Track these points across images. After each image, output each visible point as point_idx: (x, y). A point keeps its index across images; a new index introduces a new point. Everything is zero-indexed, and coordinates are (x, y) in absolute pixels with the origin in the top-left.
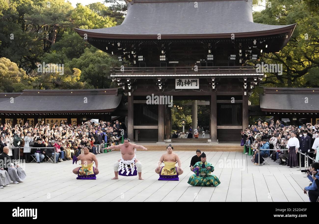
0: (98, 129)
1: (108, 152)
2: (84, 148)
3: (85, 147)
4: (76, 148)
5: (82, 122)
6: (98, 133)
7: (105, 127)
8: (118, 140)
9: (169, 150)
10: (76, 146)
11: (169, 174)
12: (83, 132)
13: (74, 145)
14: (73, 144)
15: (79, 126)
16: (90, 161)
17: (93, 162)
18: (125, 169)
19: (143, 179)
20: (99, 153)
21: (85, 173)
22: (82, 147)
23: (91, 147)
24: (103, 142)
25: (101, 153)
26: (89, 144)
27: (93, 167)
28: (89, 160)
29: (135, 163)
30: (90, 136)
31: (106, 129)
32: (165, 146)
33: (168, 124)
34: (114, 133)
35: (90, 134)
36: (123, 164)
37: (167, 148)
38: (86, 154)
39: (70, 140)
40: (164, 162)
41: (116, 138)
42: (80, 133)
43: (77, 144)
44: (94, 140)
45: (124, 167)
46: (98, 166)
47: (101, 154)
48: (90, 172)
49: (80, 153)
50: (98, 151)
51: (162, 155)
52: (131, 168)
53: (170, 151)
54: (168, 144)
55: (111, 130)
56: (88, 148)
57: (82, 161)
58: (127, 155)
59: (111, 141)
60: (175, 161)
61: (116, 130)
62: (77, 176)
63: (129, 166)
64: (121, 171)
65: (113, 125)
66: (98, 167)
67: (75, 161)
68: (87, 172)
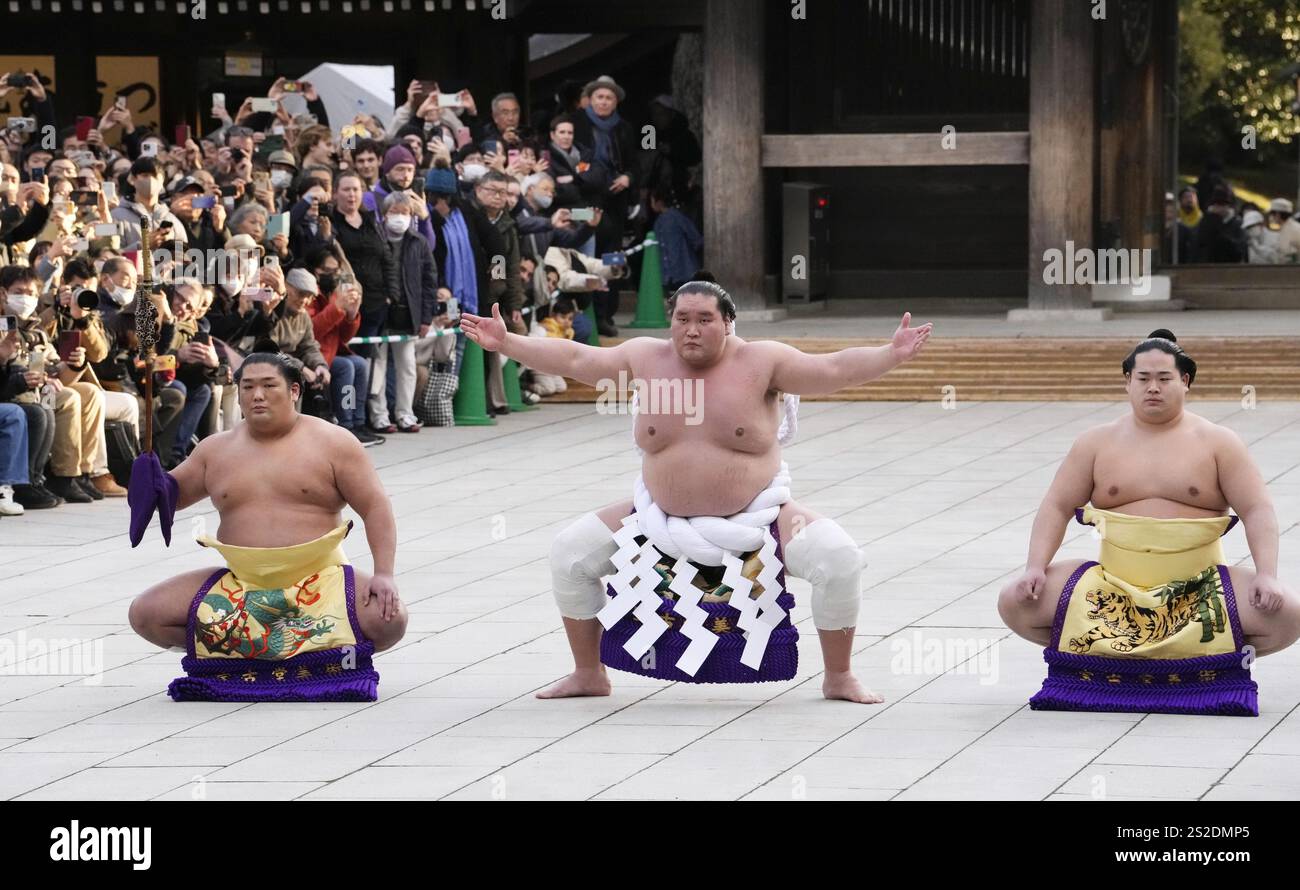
0: (382, 172)
1: (502, 411)
2: (246, 375)
3: (257, 360)
4: (164, 375)
5: (219, 99)
6: (397, 211)
7: (459, 156)
8: (603, 286)
9: (1154, 386)
10: (160, 352)
11: (1144, 648)
12: (230, 201)
13: (136, 337)
14: (121, 324)
15: (191, 144)
16: (308, 514)
17: (347, 513)
18: (666, 610)
19: (866, 690)
20: (402, 430)
21: (257, 631)
22: (223, 359)
23: (320, 357)
24: (444, 307)
25: (427, 425)
26: (299, 328)
27: (348, 571)
28: (305, 497)
29: (779, 554)
30: (303, 251)
31: (472, 169)
32: (1107, 355)
33: (1141, 115)
34: (558, 219)
35: (314, 229)
36: (651, 557)
37: (1128, 366)
38: (267, 431)
39: (92, 285)
40: (1090, 511)
41: (578, 266)
42: (196, 214)
43: (168, 329)
44: (350, 293)
45: (661, 589)
46: (398, 557)
47: (427, 433)
48: (309, 620)
49: (205, 429)
50: (391, 408)
51: (1067, 448)
52: (734, 602)
53: (1154, 402)
54: (1139, 330)
55: (532, 181)
56: (292, 375)
57: (228, 506)
58: (702, 458)
59: (530, 303)
60: (1219, 511)
61: (578, 179)
62: (171, 665)
63: (710, 576)
64: (629, 624)
65: (546, 129)
66: (397, 569)
67: (156, 514)
68: (281, 623)
